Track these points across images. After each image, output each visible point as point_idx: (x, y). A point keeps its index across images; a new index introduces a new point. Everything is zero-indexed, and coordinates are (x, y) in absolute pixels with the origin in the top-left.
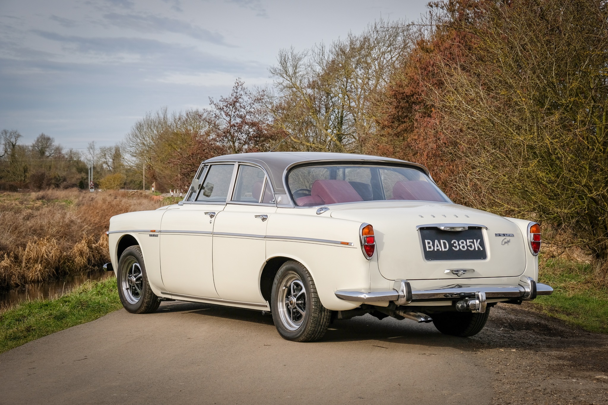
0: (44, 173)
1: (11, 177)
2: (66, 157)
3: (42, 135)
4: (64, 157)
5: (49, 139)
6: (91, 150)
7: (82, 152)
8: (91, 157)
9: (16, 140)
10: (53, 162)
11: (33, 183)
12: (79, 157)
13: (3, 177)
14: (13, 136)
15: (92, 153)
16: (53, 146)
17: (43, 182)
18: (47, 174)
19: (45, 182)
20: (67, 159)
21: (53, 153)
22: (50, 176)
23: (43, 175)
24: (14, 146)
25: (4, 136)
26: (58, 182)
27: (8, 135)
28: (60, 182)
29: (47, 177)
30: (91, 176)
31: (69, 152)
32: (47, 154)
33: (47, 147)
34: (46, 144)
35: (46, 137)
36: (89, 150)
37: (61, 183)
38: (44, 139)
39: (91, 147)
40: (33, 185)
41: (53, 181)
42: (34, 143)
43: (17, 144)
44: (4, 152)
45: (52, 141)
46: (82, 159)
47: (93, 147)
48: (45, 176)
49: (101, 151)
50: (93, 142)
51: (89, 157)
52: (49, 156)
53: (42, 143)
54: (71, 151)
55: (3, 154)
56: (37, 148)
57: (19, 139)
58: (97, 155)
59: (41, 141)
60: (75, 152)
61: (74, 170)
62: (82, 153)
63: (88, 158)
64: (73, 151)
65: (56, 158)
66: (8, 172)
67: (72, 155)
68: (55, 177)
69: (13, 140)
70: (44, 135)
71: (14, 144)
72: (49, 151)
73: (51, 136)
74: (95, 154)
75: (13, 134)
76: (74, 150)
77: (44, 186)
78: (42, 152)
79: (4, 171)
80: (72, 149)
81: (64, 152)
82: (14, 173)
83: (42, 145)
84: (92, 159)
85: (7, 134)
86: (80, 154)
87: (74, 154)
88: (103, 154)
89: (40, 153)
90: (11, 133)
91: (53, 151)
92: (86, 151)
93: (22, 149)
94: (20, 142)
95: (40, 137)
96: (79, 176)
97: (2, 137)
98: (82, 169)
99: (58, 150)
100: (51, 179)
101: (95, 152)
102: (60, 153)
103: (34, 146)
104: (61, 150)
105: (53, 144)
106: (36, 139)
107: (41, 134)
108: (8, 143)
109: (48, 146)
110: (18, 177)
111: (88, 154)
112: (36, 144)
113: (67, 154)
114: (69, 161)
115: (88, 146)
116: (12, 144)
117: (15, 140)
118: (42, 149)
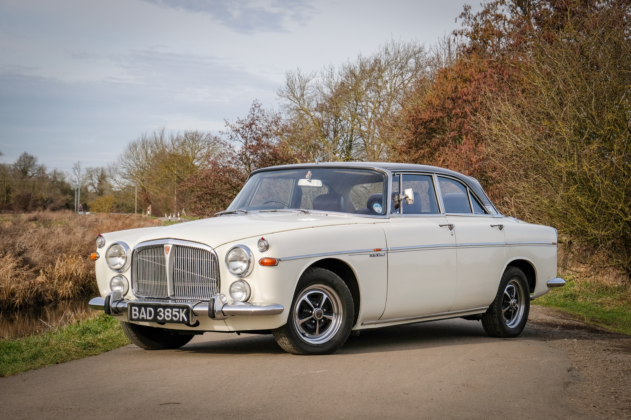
0: (30, 194)
2: (50, 177)
3: (25, 154)
4: (47, 177)
5: (32, 158)
6: (76, 171)
7: (66, 172)
8: (76, 178)
10: (36, 183)
11: (18, 204)
12: (63, 178)
15: (77, 174)
16: (37, 165)
17: (29, 203)
18: (32, 195)
19: (31, 203)
20: (51, 179)
21: (36, 173)
22: (36, 197)
23: (29, 195)
26: (45, 203)
28: (46, 204)
29: (33, 198)
30: (77, 198)
31: (53, 172)
32: (30, 174)
33: (30, 167)
34: (29, 162)
35: (29, 156)
36: (74, 171)
37: (48, 205)
38: (27, 157)
39: (77, 168)
40: (18, 206)
41: (40, 203)
42: (16, 162)
45: (35, 160)
46: (67, 180)
47: (78, 167)
48: (31, 197)
49: (87, 171)
50: (79, 162)
51: (75, 177)
52: (32, 176)
53: (25, 162)
54: (55, 171)
56: (19, 167)
58: (82, 176)
59: (24, 160)
60: (59, 172)
61: (58, 191)
62: (66, 174)
63: (73, 180)
64: (57, 171)
65: (39, 178)
67: (56, 175)
68: (42, 198)
70: (27, 154)
72: (32, 171)
73: (34, 156)
74: (81, 175)
76: (59, 171)
77: (30, 207)
78: (25, 172)
80: (57, 169)
81: (48, 172)
83: (25, 165)
84: (77, 180)
86: (65, 175)
87: (59, 174)
88: (89, 175)
89: (23, 172)
91: (36, 171)
92: (71, 172)
93: (4, 168)
95: (23, 156)
96: (63, 198)
98: (67, 190)
99: (41, 169)
100: (38, 200)
101: (81, 172)
102: (43, 173)
103: (15, 165)
104: (45, 170)
105: (36, 163)
106: (18, 158)
107: (23, 152)
109: (31, 165)
111: (73, 174)
112: (18, 163)
113: (50, 175)
114: (53, 182)
115: (73, 166)
118: (24, 169)
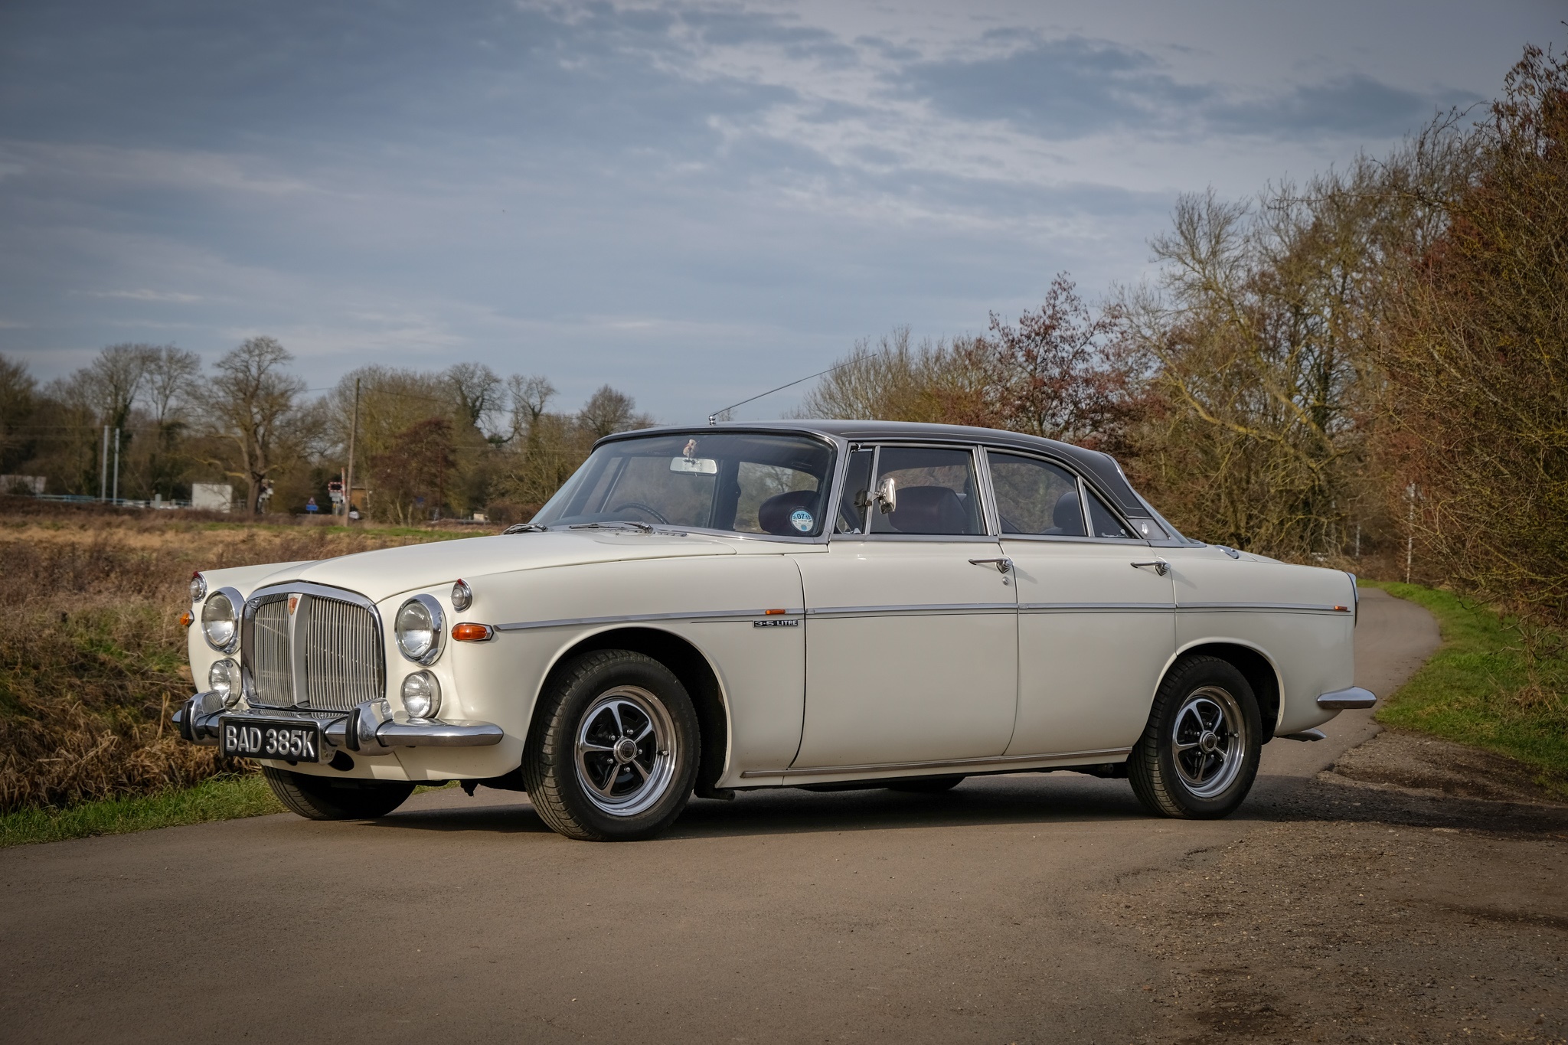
1: (526, 493)
3: (606, 390)
5: (620, 400)
9: (542, 402)
13: (507, 491)
14: (536, 392)
16: (632, 417)
24: (536, 415)
25: (515, 391)
27: (524, 387)
33: (617, 422)
34: (615, 412)
35: (614, 395)
38: (610, 399)
42: (585, 409)
43: (544, 411)
44: (512, 430)
45: (627, 405)
53: (605, 409)
55: (509, 435)
56: (590, 422)
57: (549, 399)
59: (603, 404)
66: (521, 479)
69: (534, 401)
70: (611, 390)
71: (536, 410)
73: (626, 396)
75: (534, 385)
79: (510, 476)
82: (534, 483)
83: (605, 416)
85: (521, 386)
89: (599, 434)
90: (530, 384)
93: (556, 422)
94: (552, 407)
95: (600, 395)
97: (510, 392)
103: (583, 418)
105: (631, 412)
106: (590, 400)
107: (602, 386)
108: (523, 407)
109: (619, 417)
110: (544, 492)
112: (589, 411)
116: (533, 410)
117: (539, 400)
118: (603, 422)
